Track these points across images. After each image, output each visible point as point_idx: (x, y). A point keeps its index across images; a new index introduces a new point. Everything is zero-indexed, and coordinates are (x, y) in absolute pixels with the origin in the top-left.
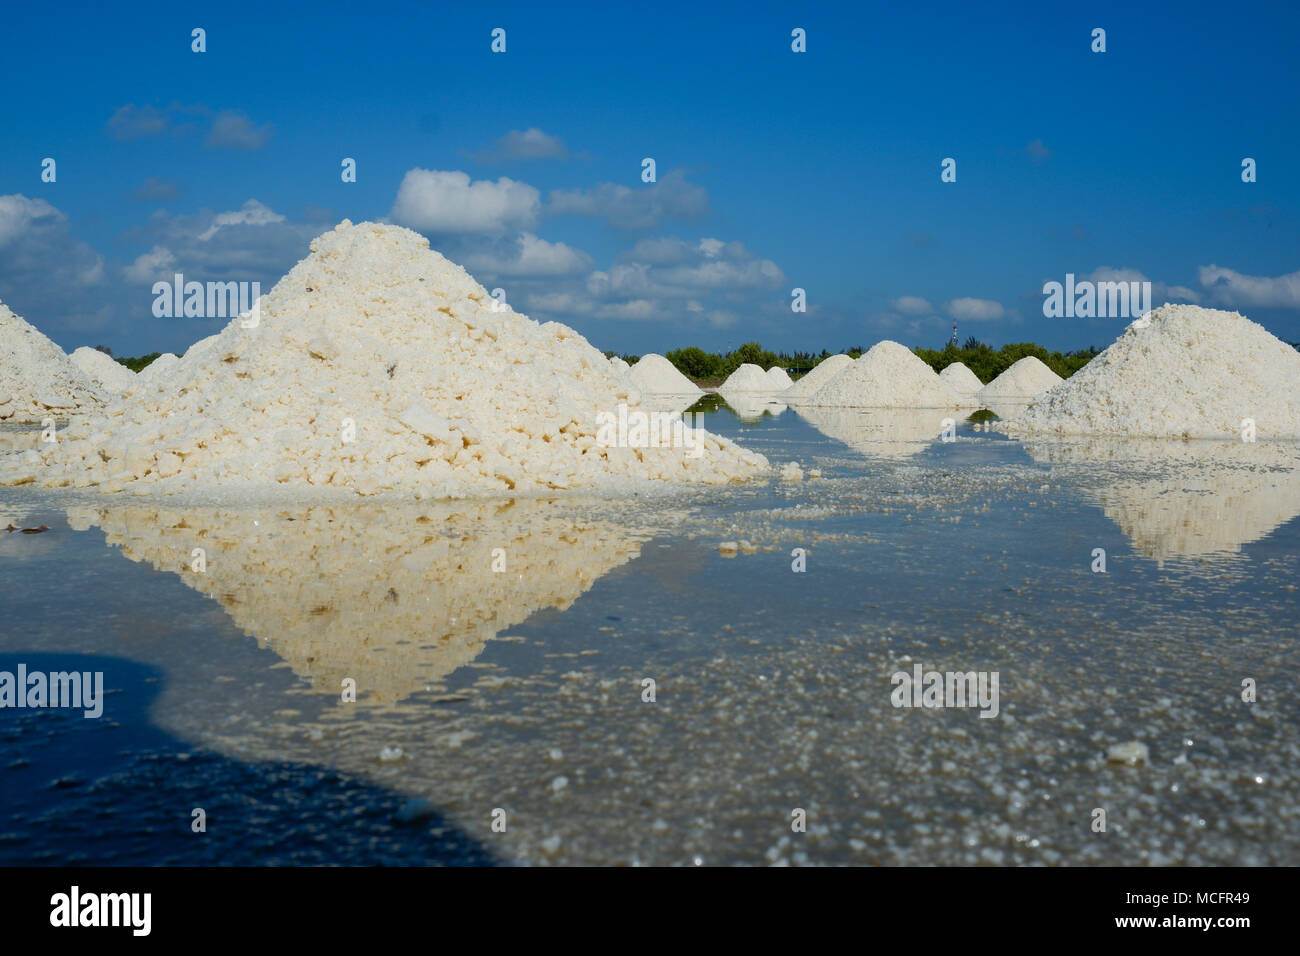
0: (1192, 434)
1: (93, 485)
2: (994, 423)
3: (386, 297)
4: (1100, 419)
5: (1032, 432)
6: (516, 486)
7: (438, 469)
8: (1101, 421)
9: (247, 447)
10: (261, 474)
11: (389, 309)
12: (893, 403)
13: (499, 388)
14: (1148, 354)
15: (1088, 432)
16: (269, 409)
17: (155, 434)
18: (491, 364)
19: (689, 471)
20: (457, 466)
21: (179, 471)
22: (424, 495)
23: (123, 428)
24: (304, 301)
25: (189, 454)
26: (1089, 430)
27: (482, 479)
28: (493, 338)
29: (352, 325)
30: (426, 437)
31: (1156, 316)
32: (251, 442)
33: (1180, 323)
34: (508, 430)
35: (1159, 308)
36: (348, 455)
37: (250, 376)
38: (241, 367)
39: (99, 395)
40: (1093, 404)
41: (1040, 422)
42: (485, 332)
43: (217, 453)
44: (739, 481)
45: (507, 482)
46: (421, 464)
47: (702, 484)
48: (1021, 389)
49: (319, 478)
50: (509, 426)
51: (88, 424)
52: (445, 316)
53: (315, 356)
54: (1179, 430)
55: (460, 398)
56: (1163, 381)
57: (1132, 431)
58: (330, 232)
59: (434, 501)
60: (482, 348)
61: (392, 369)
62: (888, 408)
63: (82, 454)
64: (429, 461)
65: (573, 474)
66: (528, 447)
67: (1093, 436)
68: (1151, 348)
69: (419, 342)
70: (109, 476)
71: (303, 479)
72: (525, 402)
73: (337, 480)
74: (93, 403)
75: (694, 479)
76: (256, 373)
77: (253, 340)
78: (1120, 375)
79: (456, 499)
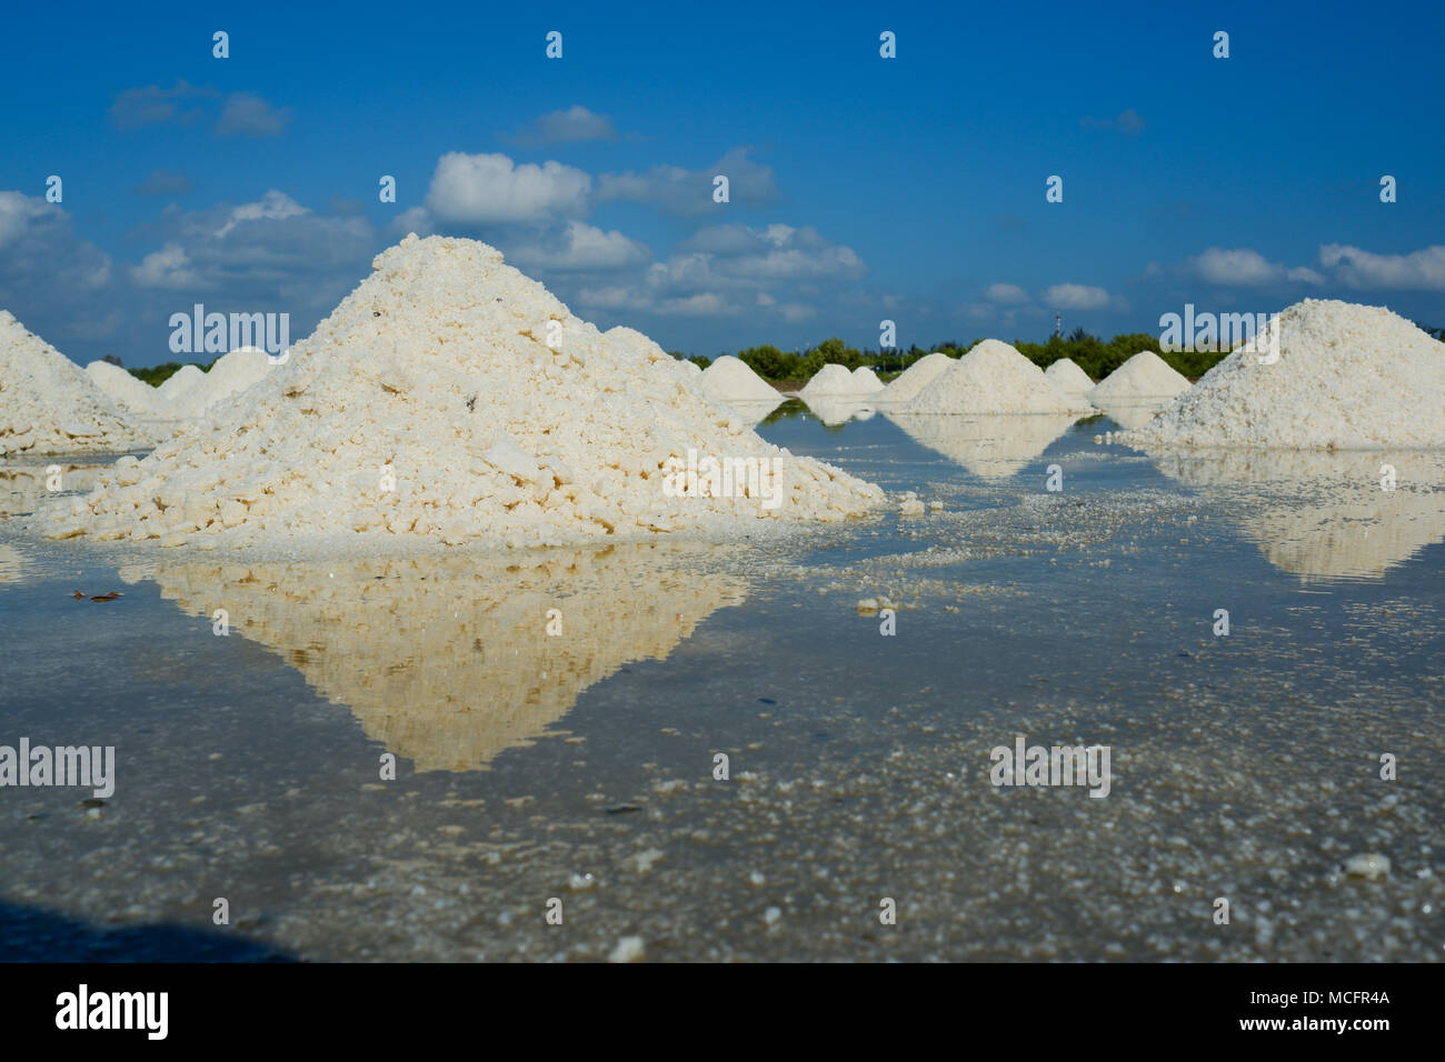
0: (1339, 444)
1: (152, 537)
2: (1117, 434)
3: (461, 321)
4: (1235, 429)
5: (1160, 444)
6: (615, 529)
7: (528, 513)
8: (1237, 431)
9: (317, 492)
10: (336, 523)
11: (466, 334)
12: (998, 409)
13: (590, 420)
14: (1288, 355)
15: (1223, 444)
16: (340, 449)
17: (214, 479)
18: (580, 393)
19: (800, 507)
20: (548, 508)
21: (245, 520)
22: (518, 543)
23: (178, 471)
24: (372, 327)
25: (255, 502)
26: (1223, 441)
27: (577, 523)
28: (579, 363)
29: (425, 352)
30: (513, 478)
31: (1296, 313)
32: (324, 487)
33: (1322, 320)
34: (601, 467)
35: (1299, 304)
36: (430, 500)
37: (316, 413)
38: (306, 402)
39: (127, 420)
40: (1228, 412)
41: (1168, 432)
42: (572, 358)
43: (286, 499)
44: (855, 517)
45: (605, 525)
46: (510, 507)
47: (816, 522)
48: (1136, 388)
49: (400, 525)
50: (602, 462)
51: (136, 466)
52: (527, 340)
53: (387, 389)
54: (1324, 441)
55: (547, 432)
56: (1305, 386)
57: (1271, 443)
58: (395, 248)
59: (529, 551)
60: (569, 376)
61: (473, 402)
62: (994, 414)
63: (135, 502)
64: (518, 503)
65: (676, 515)
66: (624, 486)
67: (1228, 448)
68: (1291, 349)
69: (500, 370)
70: (168, 526)
71: (382, 528)
72: (619, 434)
73: (420, 527)
74: (120, 430)
75: (807, 516)
76: (323, 409)
77: (318, 373)
78: (1257, 379)
79: (552, 547)
